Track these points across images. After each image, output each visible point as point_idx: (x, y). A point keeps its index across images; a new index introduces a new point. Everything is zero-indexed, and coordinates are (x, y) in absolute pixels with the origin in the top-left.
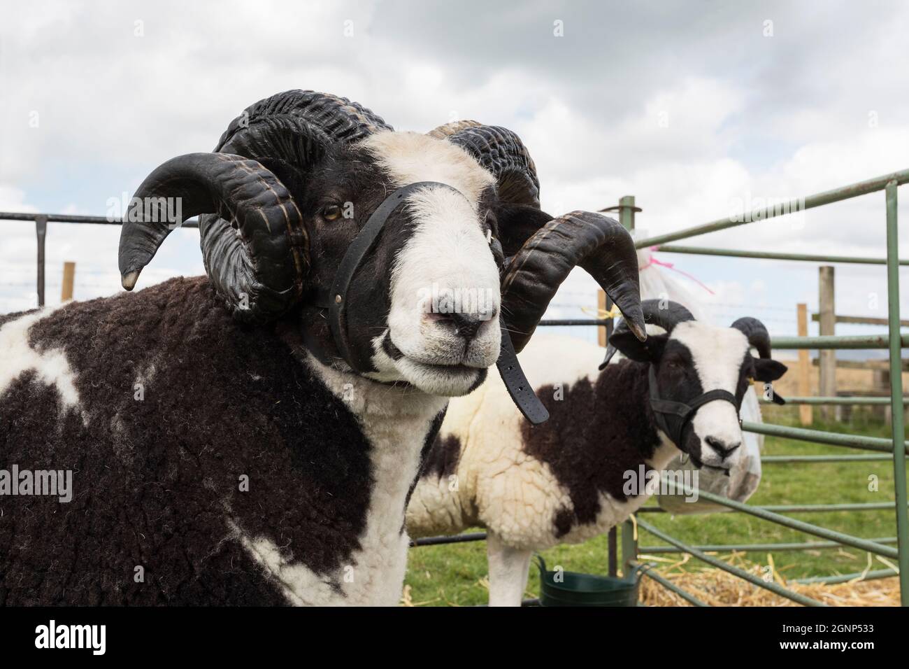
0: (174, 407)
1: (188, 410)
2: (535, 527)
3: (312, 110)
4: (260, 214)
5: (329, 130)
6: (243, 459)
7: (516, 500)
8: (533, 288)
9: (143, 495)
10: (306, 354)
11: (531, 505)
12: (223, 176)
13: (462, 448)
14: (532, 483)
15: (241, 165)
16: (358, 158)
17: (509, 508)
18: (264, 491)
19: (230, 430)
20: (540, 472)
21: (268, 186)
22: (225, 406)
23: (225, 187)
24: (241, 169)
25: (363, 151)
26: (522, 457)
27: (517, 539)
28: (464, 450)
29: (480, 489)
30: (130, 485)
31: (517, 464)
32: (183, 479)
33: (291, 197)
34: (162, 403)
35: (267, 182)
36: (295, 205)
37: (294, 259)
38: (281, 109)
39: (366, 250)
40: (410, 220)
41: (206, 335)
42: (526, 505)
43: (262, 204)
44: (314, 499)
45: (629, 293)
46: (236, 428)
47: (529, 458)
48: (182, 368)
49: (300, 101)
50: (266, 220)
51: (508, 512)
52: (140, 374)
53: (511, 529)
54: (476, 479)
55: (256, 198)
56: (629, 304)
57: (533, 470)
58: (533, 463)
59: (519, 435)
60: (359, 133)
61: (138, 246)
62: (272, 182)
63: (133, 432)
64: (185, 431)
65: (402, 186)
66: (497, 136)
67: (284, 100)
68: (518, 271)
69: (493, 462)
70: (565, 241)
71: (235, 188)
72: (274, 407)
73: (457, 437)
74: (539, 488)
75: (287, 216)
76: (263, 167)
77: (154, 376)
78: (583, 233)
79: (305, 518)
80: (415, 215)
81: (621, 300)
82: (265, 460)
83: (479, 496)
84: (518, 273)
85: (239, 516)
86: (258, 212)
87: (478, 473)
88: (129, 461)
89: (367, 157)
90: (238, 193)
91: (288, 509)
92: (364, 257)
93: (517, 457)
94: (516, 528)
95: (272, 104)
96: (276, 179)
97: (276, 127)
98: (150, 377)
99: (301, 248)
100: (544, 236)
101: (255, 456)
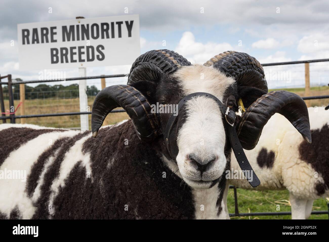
0: (119, 175)
1: (123, 176)
2: (306, 191)
3: (157, 60)
4: (133, 110)
5: (162, 69)
6: (141, 195)
7: (297, 179)
8: (252, 128)
9: (108, 209)
10: (162, 155)
11: (304, 181)
12: (119, 96)
13: (275, 156)
14: (304, 172)
15: (126, 90)
16: (172, 82)
17: (294, 182)
18: (150, 206)
19: (137, 183)
20: (308, 168)
21: (136, 98)
22: (136, 173)
23: (120, 101)
24: (126, 92)
25: (174, 79)
26: (299, 161)
27: (299, 195)
28: (276, 157)
29: (283, 173)
30: (104, 205)
31: (297, 164)
32: (120, 203)
33: (146, 100)
34: (115, 174)
35: (136, 96)
36: (148, 103)
37: (150, 124)
38: (146, 60)
39: (173, 122)
40: (185, 114)
41: (131, 146)
42: (302, 181)
43: (134, 106)
44: (171, 209)
45: (302, 123)
46: (139, 182)
47: (302, 161)
48: (122, 159)
49: (153, 56)
50: (136, 112)
51: (294, 184)
52: (109, 162)
53: (296, 191)
54: (281, 169)
55: (131, 104)
56: (303, 127)
57: (304, 167)
58: (304, 164)
59: (298, 152)
60: (174, 69)
61: (96, 121)
62: (138, 95)
63: (105, 184)
64: (121, 184)
65: (187, 95)
66: (236, 60)
67: (147, 56)
68: (245, 121)
69: (287, 163)
70: (265, 108)
71: (124, 101)
72: (153, 174)
73: (273, 152)
74: (307, 174)
75: (145, 109)
76: (135, 89)
77: (114, 163)
78: (273, 104)
79: (167, 216)
80: (187, 111)
81: (298, 126)
82: (150, 195)
83: (283, 176)
84: (245, 122)
85: (141, 216)
86: (132, 110)
87: (282, 167)
88: (104, 196)
89: (175, 81)
90: (124, 103)
91: (160, 213)
92: (173, 125)
93: (297, 161)
94: (298, 191)
95: (144, 58)
96: (140, 93)
97: (145, 67)
98: (112, 163)
99: (153, 119)
100: (255, 106)
101: (147, 193)
